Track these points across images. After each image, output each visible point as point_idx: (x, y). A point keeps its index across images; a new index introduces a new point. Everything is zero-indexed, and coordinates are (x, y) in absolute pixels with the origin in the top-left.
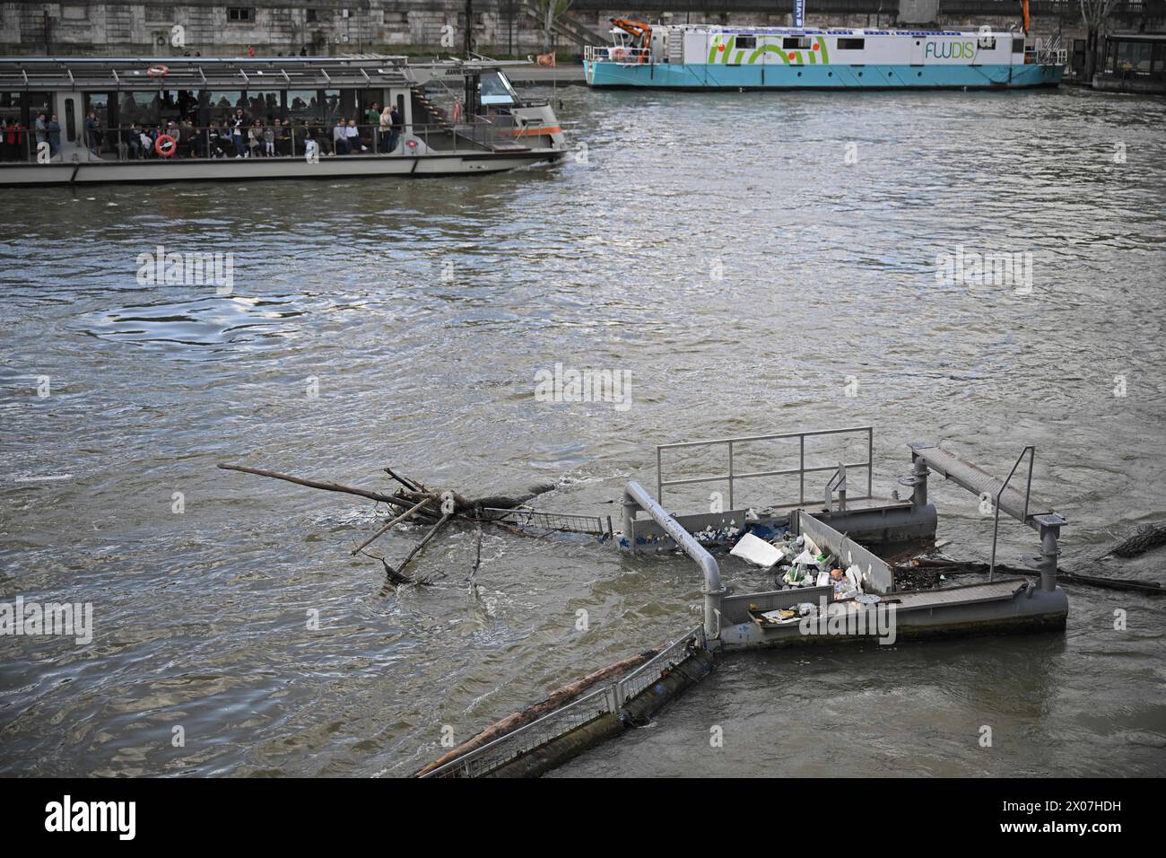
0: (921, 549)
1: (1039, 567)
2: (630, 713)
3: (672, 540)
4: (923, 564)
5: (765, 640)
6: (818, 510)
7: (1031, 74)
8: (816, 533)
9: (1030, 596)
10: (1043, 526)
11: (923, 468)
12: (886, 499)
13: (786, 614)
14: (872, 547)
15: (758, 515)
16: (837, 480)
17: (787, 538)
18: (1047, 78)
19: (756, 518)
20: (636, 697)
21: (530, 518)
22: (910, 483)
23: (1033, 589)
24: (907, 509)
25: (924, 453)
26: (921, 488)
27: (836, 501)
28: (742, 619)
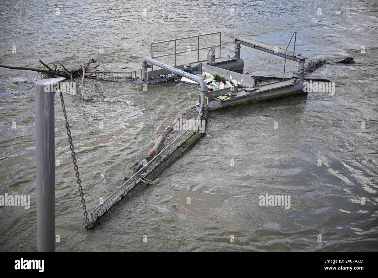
9: (298, 84)
10: (300, 59)
11: (239, 45)
12: (226, 58)
13: (225, 97)
15: (187, 67)
17: (199, 73)
21: (104, 74)
22: (234, 51)
26: (238, 53)
28: (213, 100)
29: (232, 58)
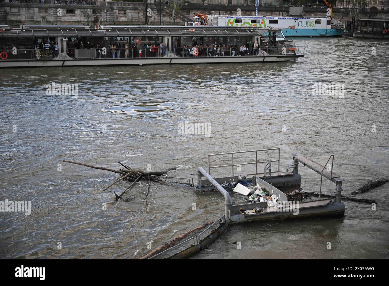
0: (296, 189)
1: (336, 195)
2: (202, 246)
3: (213, 186)
4: (297, 194)
5: (245, 220)
6: (262, 176)
7: (333, 32)
8: (261, 184)
9: (333, 205)
10: (337, 181)
11: (296, 162)
12: (284, 172)
13: (252, 211)
14: (280, 188)
15: (242, 178)
16: (268, 166)
17: (252, 185)
18: (338, 33)
19: (241, 179)
20: (204, 240)
21: (166, 179)
22: (292, 167)
23: (333, 202)
24: (291, 176)
25: (297, 157)
26: (296, 168)
27: (268, 173)
28: (238, 213)
29: (289, 173)
